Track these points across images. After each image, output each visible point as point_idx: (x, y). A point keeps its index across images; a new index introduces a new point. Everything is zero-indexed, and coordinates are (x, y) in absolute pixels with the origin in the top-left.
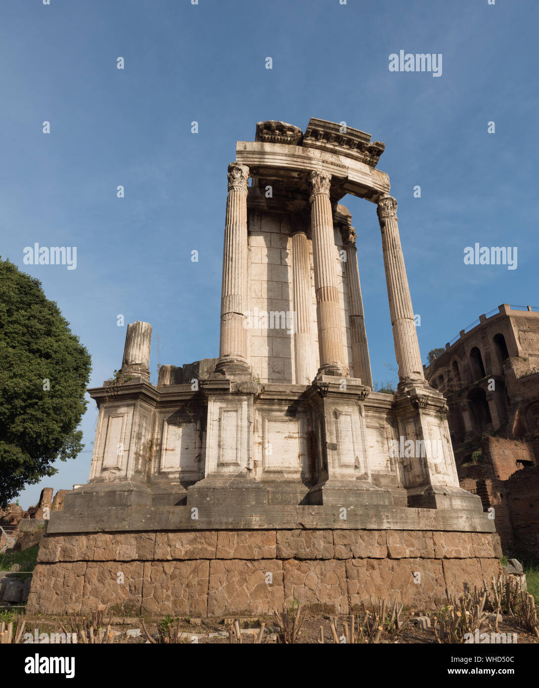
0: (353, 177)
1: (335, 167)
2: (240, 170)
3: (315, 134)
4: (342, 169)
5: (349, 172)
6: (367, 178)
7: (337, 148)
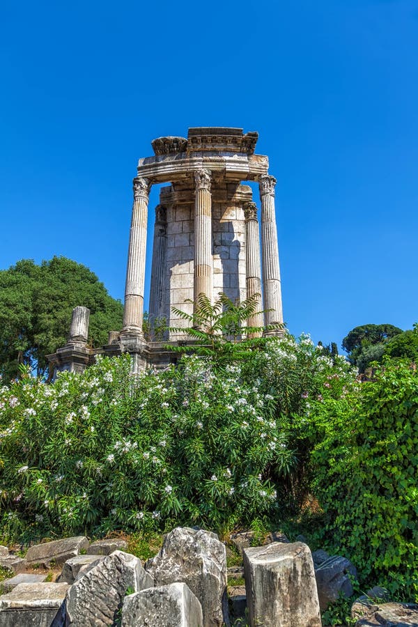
0: (230, 167)
1: (214, 163)
2: (140, 183)
3: (194, 141)
4: (221, 164)
5: (227, 164)
6: (244, 165)
7: (215, 147)
